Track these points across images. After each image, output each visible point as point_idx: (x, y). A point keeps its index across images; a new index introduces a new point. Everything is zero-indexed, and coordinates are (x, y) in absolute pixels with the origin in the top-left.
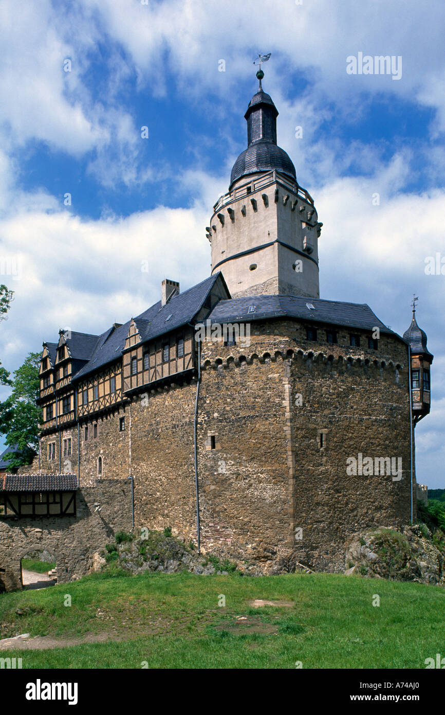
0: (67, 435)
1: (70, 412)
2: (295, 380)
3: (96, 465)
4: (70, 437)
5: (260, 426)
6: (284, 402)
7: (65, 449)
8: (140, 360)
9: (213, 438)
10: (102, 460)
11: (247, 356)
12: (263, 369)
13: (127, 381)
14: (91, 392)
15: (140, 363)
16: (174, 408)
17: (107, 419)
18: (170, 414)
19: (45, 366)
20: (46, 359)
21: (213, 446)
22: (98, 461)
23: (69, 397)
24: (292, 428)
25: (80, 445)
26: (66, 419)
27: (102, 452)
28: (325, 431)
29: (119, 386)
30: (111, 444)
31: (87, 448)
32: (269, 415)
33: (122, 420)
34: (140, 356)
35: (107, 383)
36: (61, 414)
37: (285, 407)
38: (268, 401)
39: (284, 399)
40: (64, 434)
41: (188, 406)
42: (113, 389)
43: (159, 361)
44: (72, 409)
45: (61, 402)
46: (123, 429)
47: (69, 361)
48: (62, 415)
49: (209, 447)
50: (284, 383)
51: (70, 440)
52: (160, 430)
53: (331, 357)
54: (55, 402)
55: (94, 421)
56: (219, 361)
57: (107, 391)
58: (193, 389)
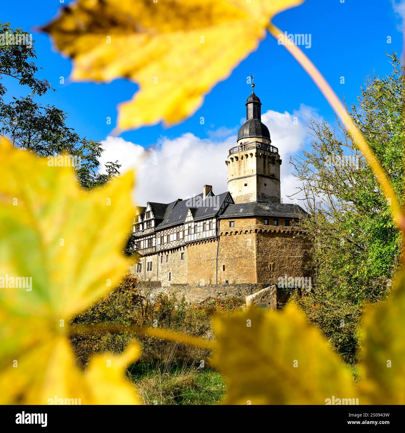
0: (149, 259)
1: (153, 247)
2: (258, 242)
3: (167, 276)
4: (152, 261)
5: (244, 261)
6: (253, 251)
7: (148, 267)
8: (193, 228)
9: (224, 266)
10: (171, 273)
11: (238, 231)
12: (245, 237)
13: (186, 237)
14: (165, 238)
15: (193, 230)
16: (208, 252)
17: (174, 252)
18: (206, 254)
20: (138, 216)
21: (224, 270)
22: (169, 274)
23: (152, 238)
24: (257, 262)
25: (158, 265)
26: (149, 251)
27: (171, 269)
28: (272, 263)
29: (181, 237)
30: (176, 266)
31: (162, 267)
32: (247, 257)
33: (182, 254)
34: (193, 226)
35: (175, 235)
36: (147, 247)
37: (254, 253)
38: (247, 251)
39: (254, 250)
40: (148, 259)
41: (214, 251)
42: (178, 239)
43: (202, 230)
44: (154, 245)
45: (147, 241)
46: (183, 258)
47: (152, 219)
49: (222, 270)
50: (254, 243)
51: (151, 262)
52: (201, 261)
53: (275, 231)
54: (142, 240)
55: (167, 253)
56: (227, 233)
57: (175, 239)
58: (215, 243)
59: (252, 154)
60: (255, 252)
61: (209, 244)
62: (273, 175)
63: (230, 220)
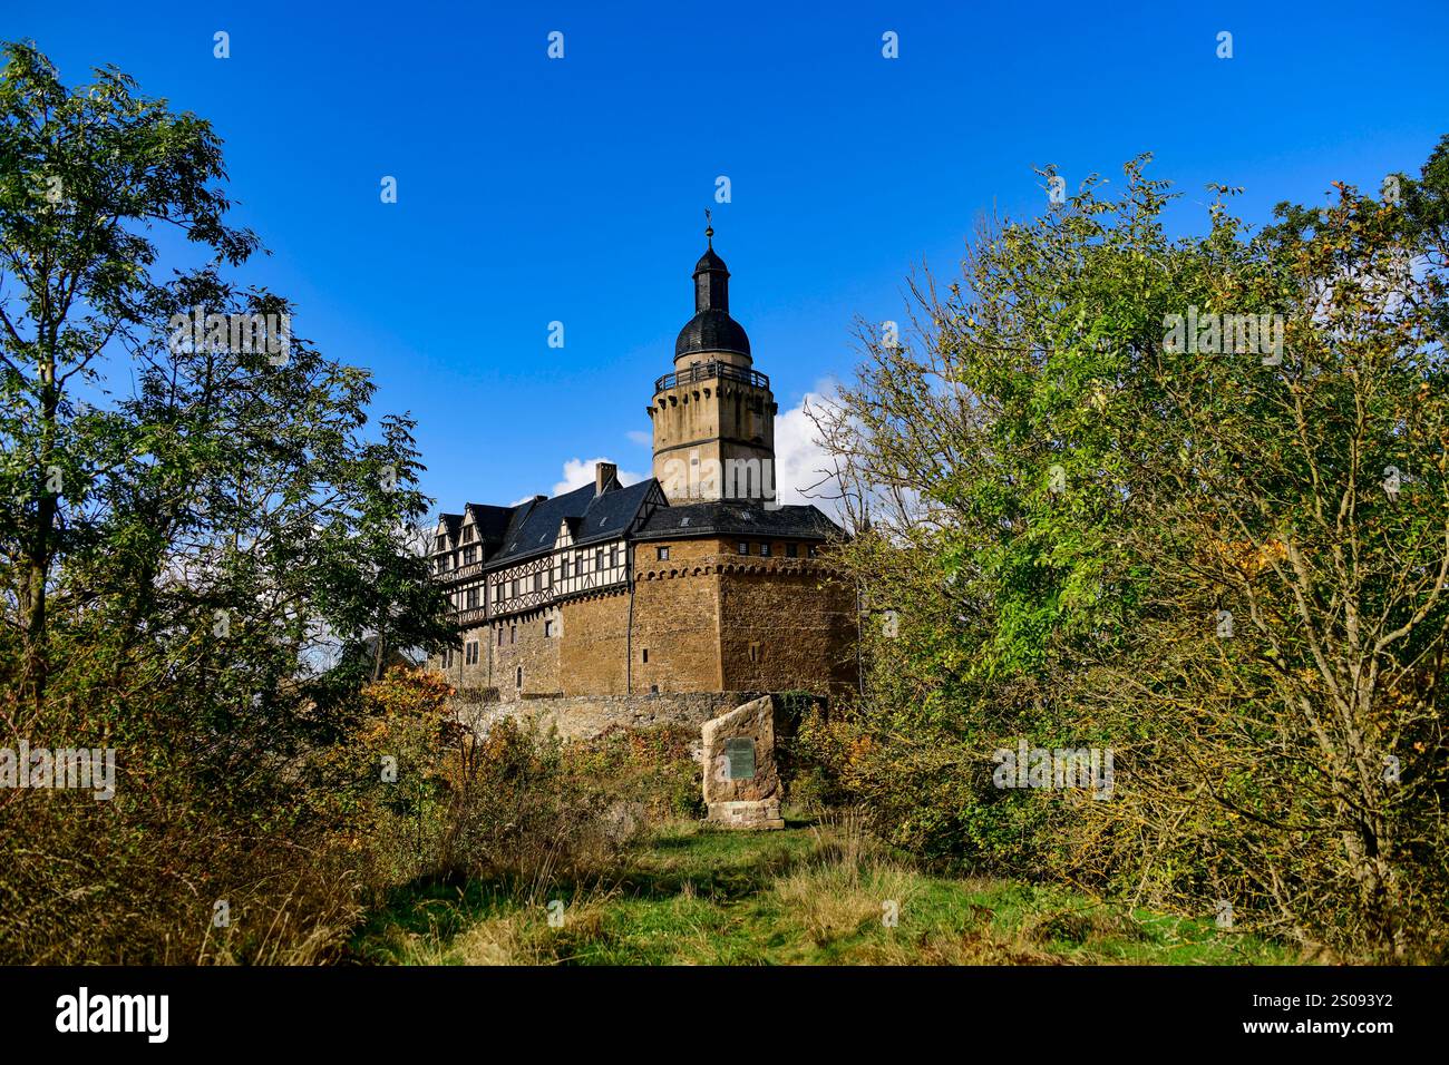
0: (471, 636)
1: (478, 609)
2: (725, 595)
3: (514, 676)
4: (477, 640)
5: (692, 640)
6: (714, 616)
7: (469, 654)
8: (572, 564)
9: (645, 651)
10: (522, 669)
11: (678, 571)
12: (694, 583)
13: (558, 585)
14: (508, 586)
15: (572, 568)
16: (608, 619)
17: (528, 620)
18: (603, 625)
19: (441, 545)
20: (443, 536)
21: (646, 660)
22: (516, 671)
23: (477, 588)
24: (722, 642)
25: (491, 650)
26: (471, 617)
27: (522, 660)
28: (757, 644)
29: (545, 584)
30: (534, 652)
31: (501, 655)
32: (700, 629)
33: (548, 624)
34: (572, 560)
35: (531, 579)
36: (465, 608)
37: (715, 622)
38: (699, 615)
39: (714, 613)
40: (467, 635)
41: (622, 617)
42: (538, 589)
43: (593, 568)
44: (481, 603)
45: (465, 594)
46: (550, 634)
47: (477, 544)
48: (467, 611)
49: (641, 660)
50: (714, 597)
51: (476, 644)
52: (593, 641)
53: (764, 569)
54: (454, 593)
55: (512, 622)
56: (652, 575)
57: (531, 588)
58: (626, 599)
59: (707, 391)
60: (716, 618)
61: (610, 600)
62: (758, 439)
63: (659, 545)
